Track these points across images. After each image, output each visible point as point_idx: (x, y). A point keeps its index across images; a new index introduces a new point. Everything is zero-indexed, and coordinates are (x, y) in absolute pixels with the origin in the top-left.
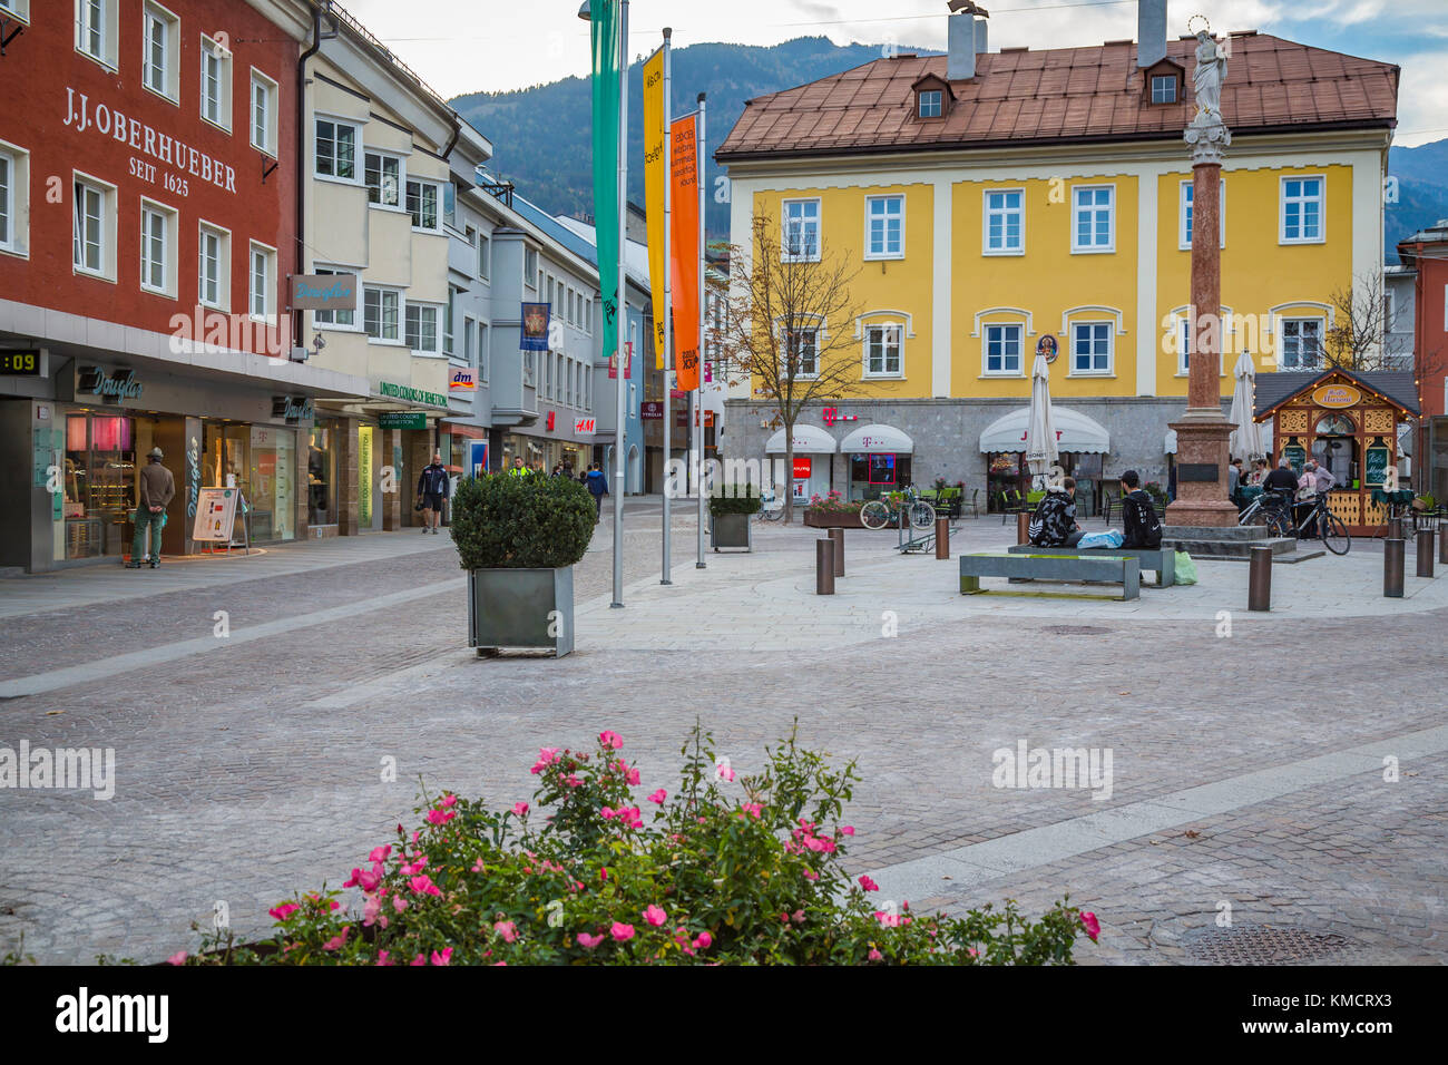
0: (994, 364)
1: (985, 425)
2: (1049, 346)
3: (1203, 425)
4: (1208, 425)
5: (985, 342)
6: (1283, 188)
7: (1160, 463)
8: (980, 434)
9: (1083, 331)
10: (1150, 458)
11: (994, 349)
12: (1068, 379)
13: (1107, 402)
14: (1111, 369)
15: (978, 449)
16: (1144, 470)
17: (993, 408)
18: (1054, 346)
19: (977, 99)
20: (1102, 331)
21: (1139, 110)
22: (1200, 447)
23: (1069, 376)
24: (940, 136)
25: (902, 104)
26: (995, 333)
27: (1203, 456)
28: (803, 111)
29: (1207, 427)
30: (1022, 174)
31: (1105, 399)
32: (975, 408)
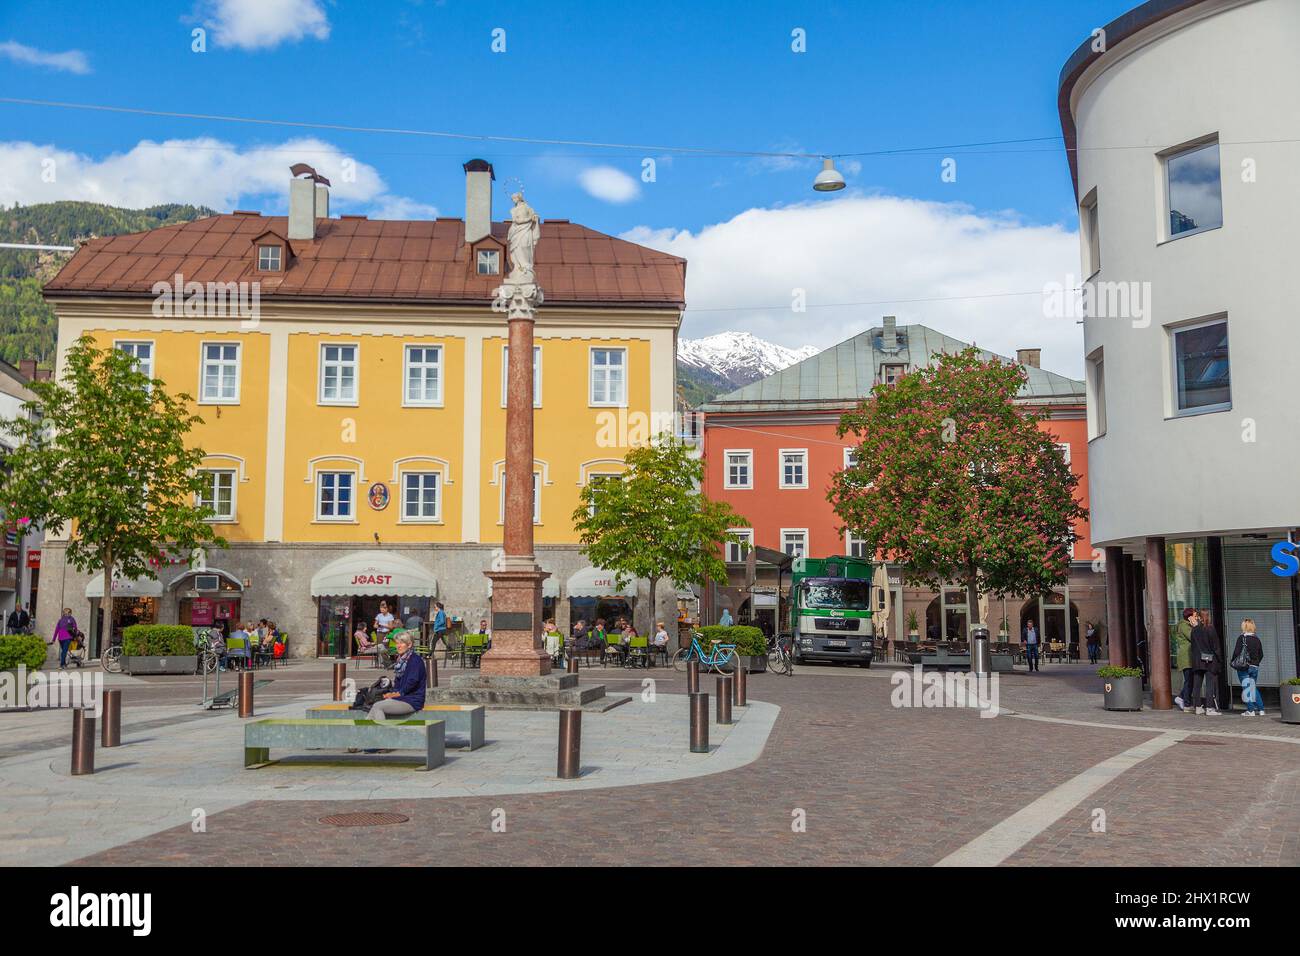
0: (327, 509)
1: (316, 568)
2: (380, 494)
3: (517, 573)
4: (522, 573)
5: (319, 488)
6: (592, 356)
7: (484, 607)
8: (310, 578)
9: (413, 480)
10: (474, 601)
11: (328, 495)
12: (399, 525)
13: (434, 547)
14: (438, 516)
15: (309, 592)
16: (468, 613)
17: (326, 553)
18: (385, 494)
19: (316, 258)
20: (430, 480)
21: (466, 279)
22: (515, 595)
23: (400, 522)
24: (277, 289)
25: (243, 257)
26: (328, 479)
27: (517, 604)
28: (141, 255)
29: (521, 575)
30: (357, 329)
31: (433, 545)
32: (306, 552)
